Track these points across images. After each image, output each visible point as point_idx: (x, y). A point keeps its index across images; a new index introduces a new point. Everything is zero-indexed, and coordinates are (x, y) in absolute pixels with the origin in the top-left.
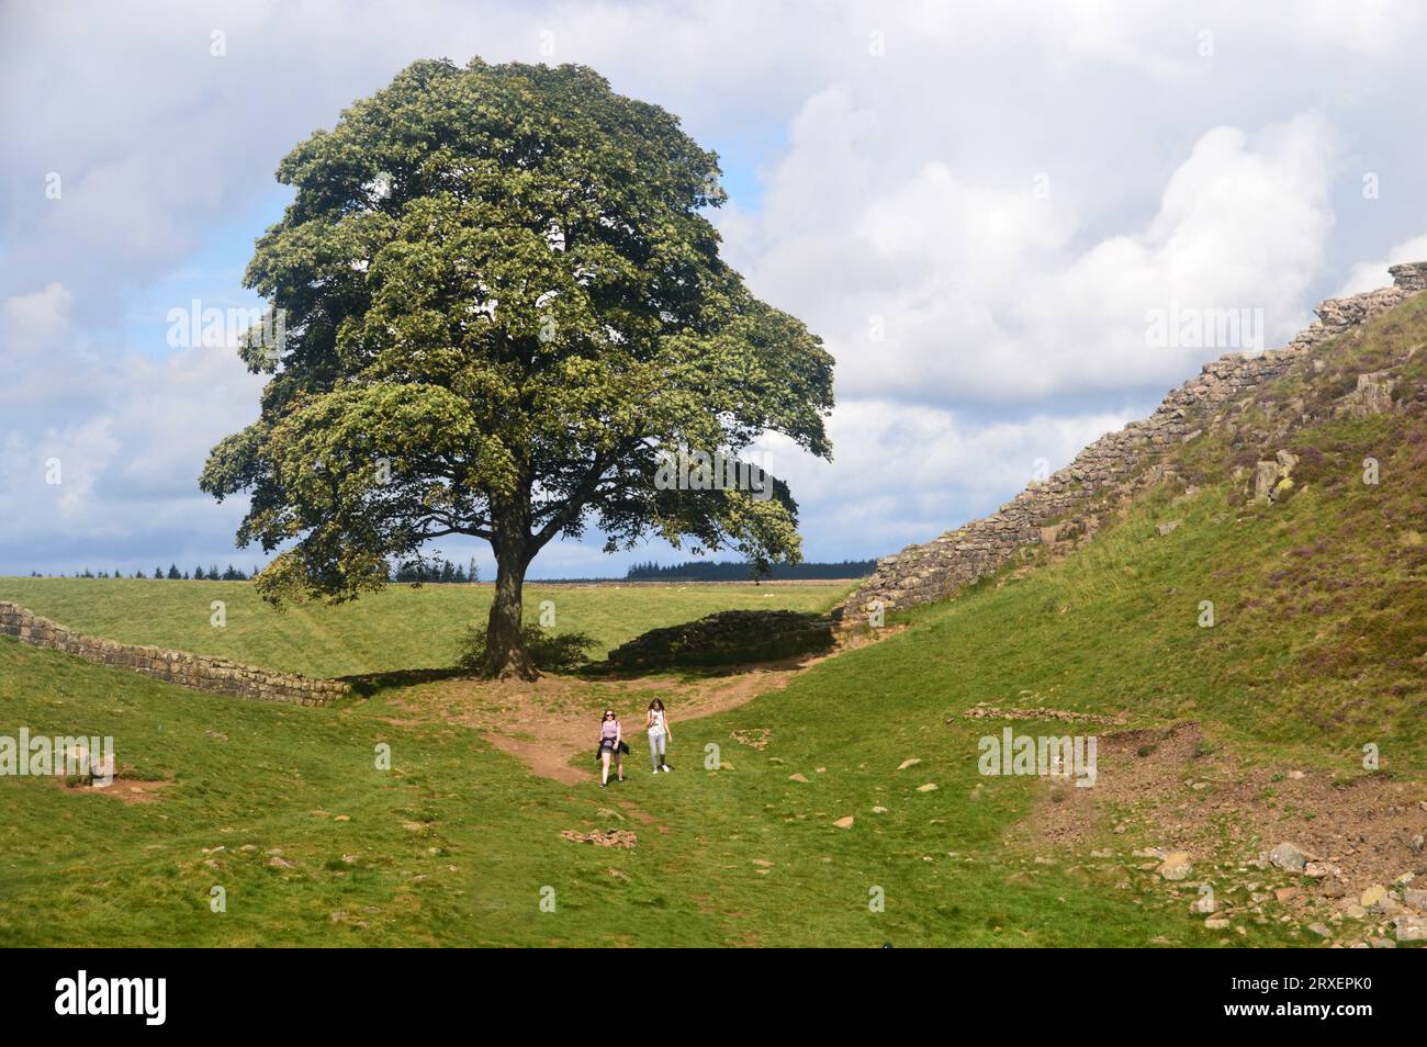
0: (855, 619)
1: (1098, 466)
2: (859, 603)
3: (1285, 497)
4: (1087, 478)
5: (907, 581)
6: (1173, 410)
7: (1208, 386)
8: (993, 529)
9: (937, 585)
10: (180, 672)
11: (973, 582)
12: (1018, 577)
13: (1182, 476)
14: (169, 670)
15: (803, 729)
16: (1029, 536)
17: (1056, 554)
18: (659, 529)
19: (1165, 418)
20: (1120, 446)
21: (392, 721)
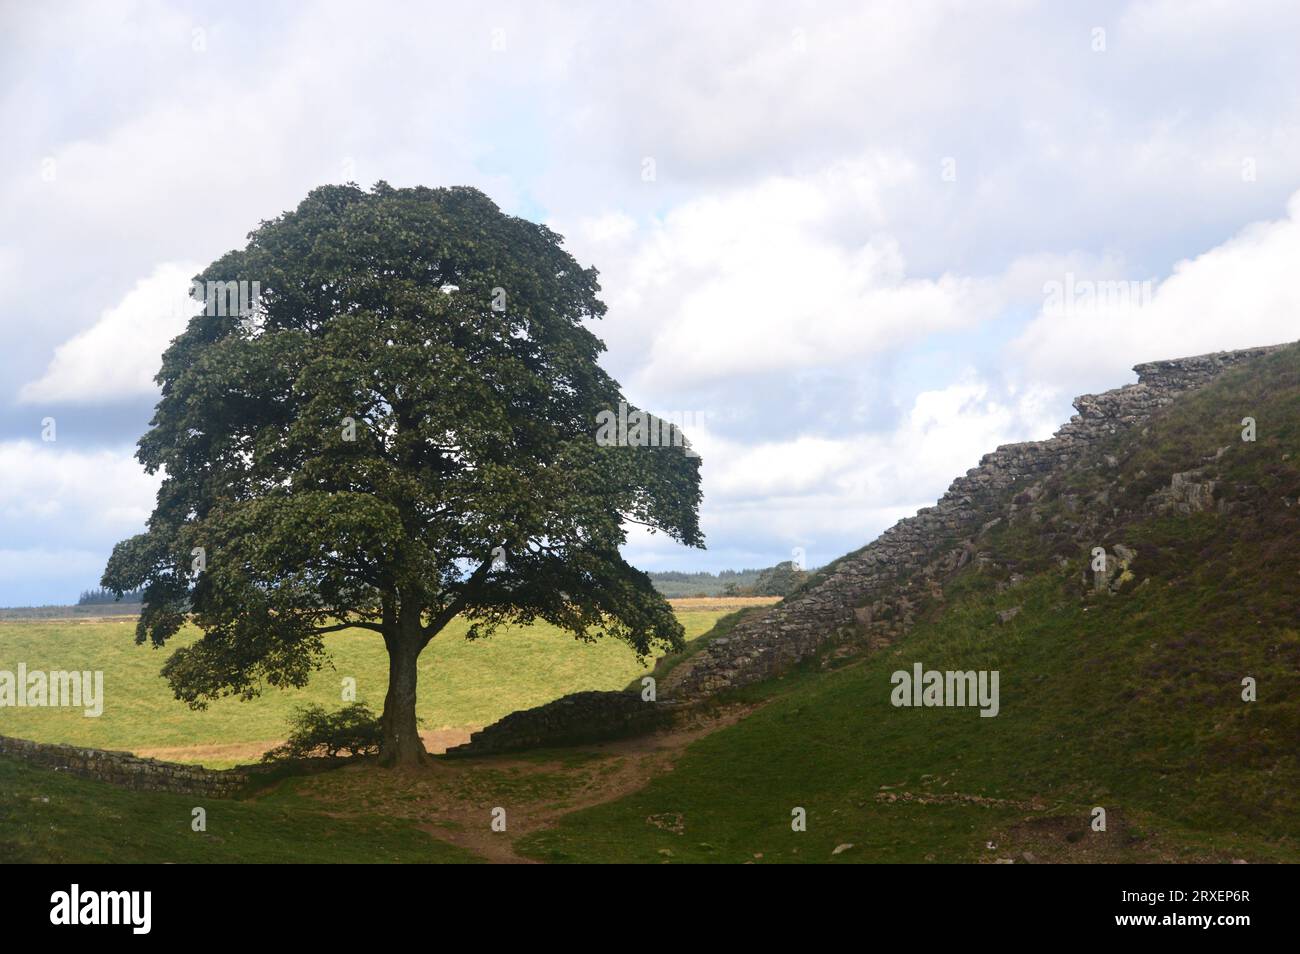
0: (695, 698)
1: (900, 550)
2: (696, 683)
3: (1127, 587)
4: (890, 561)
5: (739, 661)
6: (961, 497)
7: (990, 474)
8: (811, 610)
9: (766, 664)
11: (798, 660)
12: (841, 656)
13: (997, 563)
16: (844, 616)
17: (875, 634)
18: (515, 618)
19: (954, 504)
20: (918, 531)
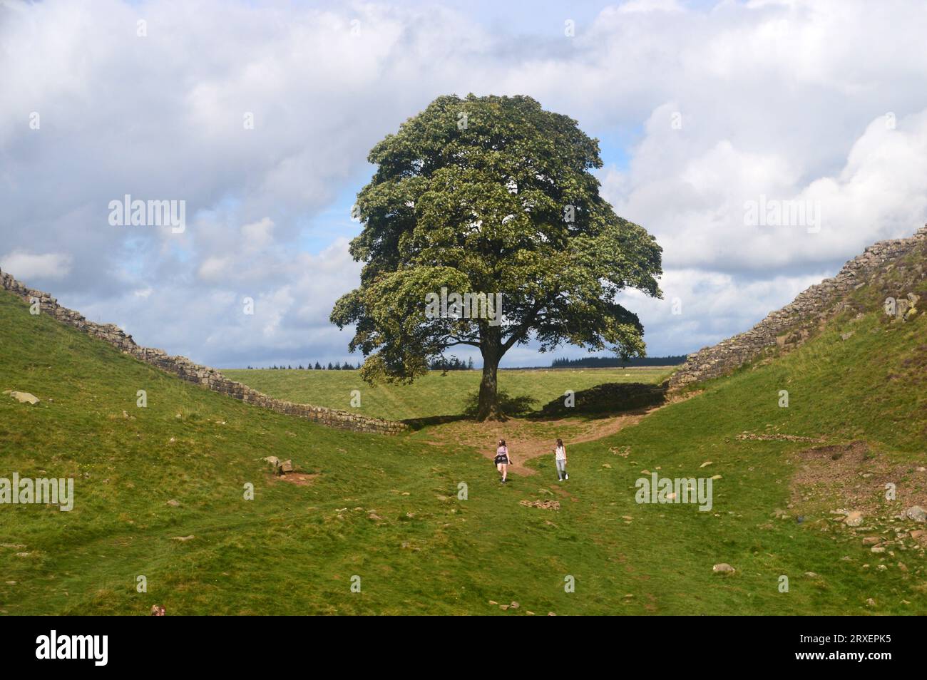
0: (675, 387)
1: (807, 303)
2: (677, 379)
3: (912, 318)
4: (801, 309)
5: (703, 366)
6: (849, 272)
7: (868, 258)
8: (750, 338)
9: (720, 368)
10: (322, 417)
11: (739, 367)
12: (764, 363)
13: (854, 308)
14: (317, 417)
15: (648, 446)
16: (770, 341)
17: (785, 351)
18: (568, 340)
19: (844, 277)
20: (820, 292)
21: (430, 443)
